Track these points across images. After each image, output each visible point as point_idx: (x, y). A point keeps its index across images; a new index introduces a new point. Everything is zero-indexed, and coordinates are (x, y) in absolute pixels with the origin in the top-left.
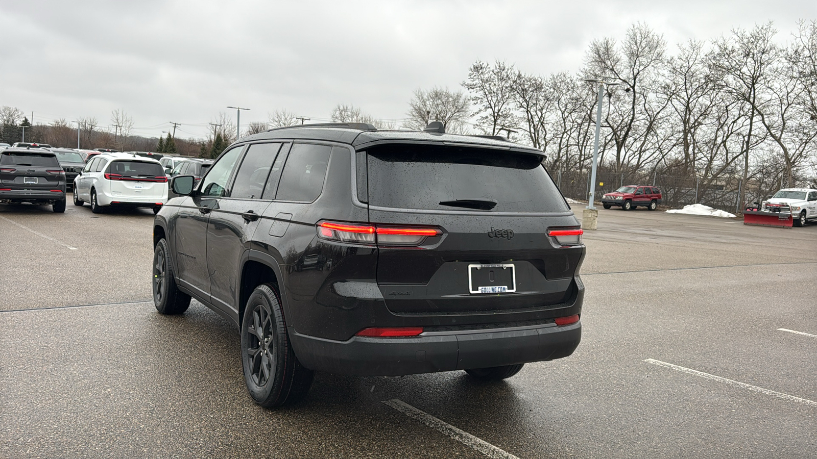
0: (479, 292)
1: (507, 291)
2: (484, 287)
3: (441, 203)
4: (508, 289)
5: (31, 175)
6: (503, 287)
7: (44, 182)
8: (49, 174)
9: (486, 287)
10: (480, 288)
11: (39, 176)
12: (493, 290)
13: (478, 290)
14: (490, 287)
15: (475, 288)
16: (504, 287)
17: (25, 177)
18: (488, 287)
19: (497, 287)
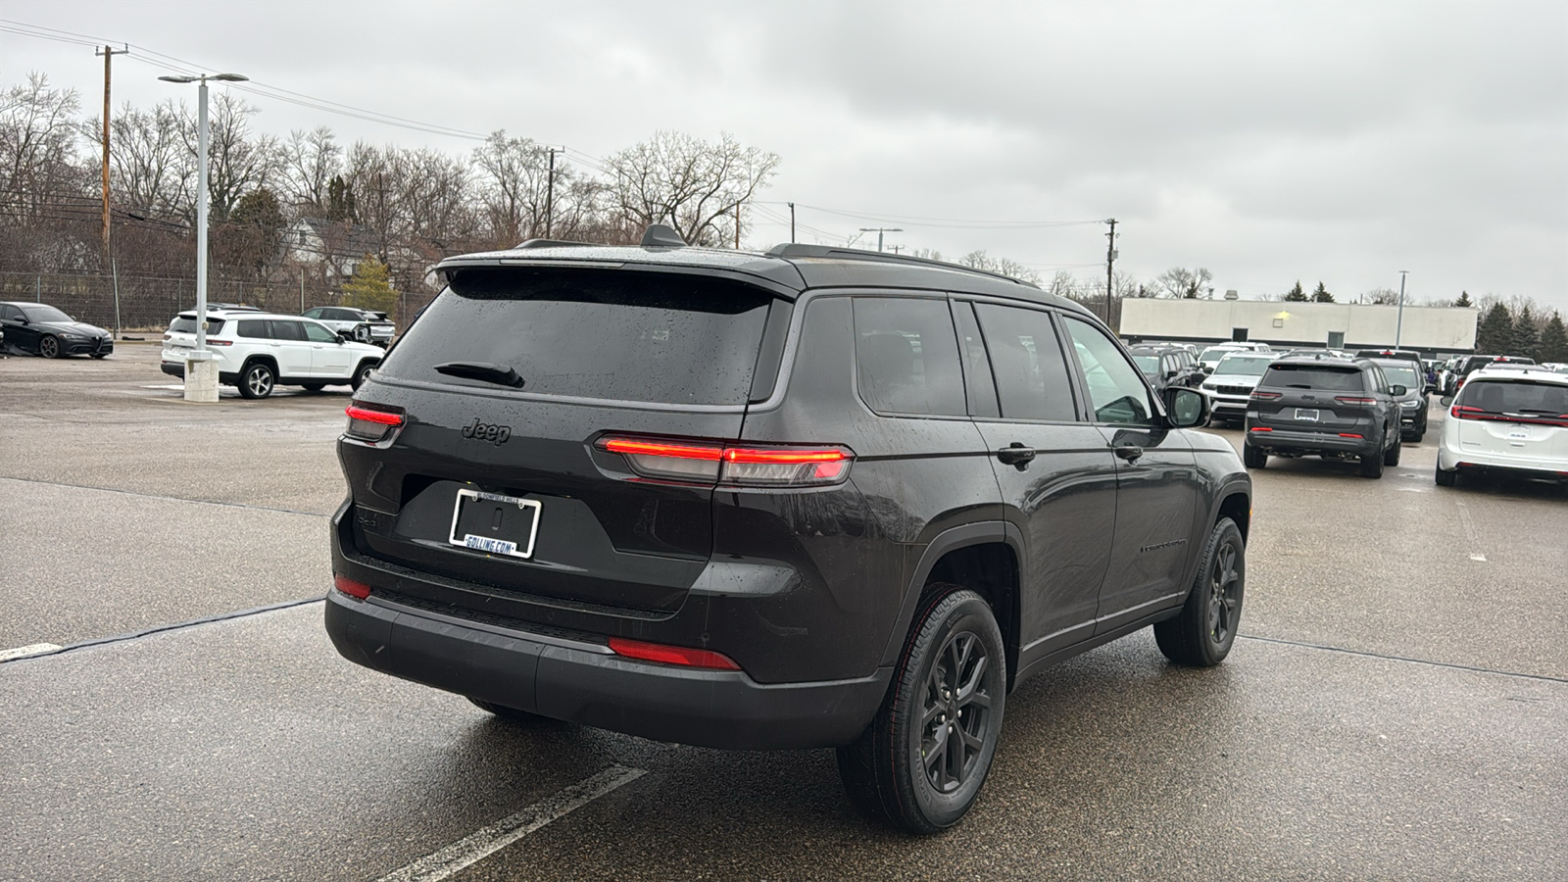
0: (464, 544)
1: (513, 552)
2: (474, 536)
3: (442, 370)
4: (518, 550)
5: (1307, 406)
6: (506, 543)
7: (1332, 418)
8: (1340, 404)
9: (478, 537)
10: (467, 536)
11: (1323, 406)
12: (488, 544)
13: (463, 540)
14: (484, 539)
15: (459, 536)
16: (510, 543)
17: (1297, 409)
18: (481, 538)
19: (497, 541)
